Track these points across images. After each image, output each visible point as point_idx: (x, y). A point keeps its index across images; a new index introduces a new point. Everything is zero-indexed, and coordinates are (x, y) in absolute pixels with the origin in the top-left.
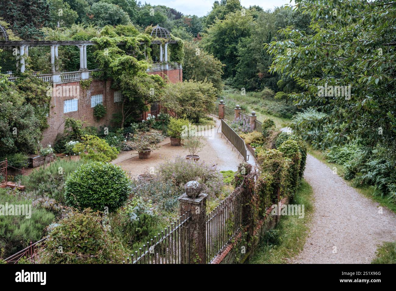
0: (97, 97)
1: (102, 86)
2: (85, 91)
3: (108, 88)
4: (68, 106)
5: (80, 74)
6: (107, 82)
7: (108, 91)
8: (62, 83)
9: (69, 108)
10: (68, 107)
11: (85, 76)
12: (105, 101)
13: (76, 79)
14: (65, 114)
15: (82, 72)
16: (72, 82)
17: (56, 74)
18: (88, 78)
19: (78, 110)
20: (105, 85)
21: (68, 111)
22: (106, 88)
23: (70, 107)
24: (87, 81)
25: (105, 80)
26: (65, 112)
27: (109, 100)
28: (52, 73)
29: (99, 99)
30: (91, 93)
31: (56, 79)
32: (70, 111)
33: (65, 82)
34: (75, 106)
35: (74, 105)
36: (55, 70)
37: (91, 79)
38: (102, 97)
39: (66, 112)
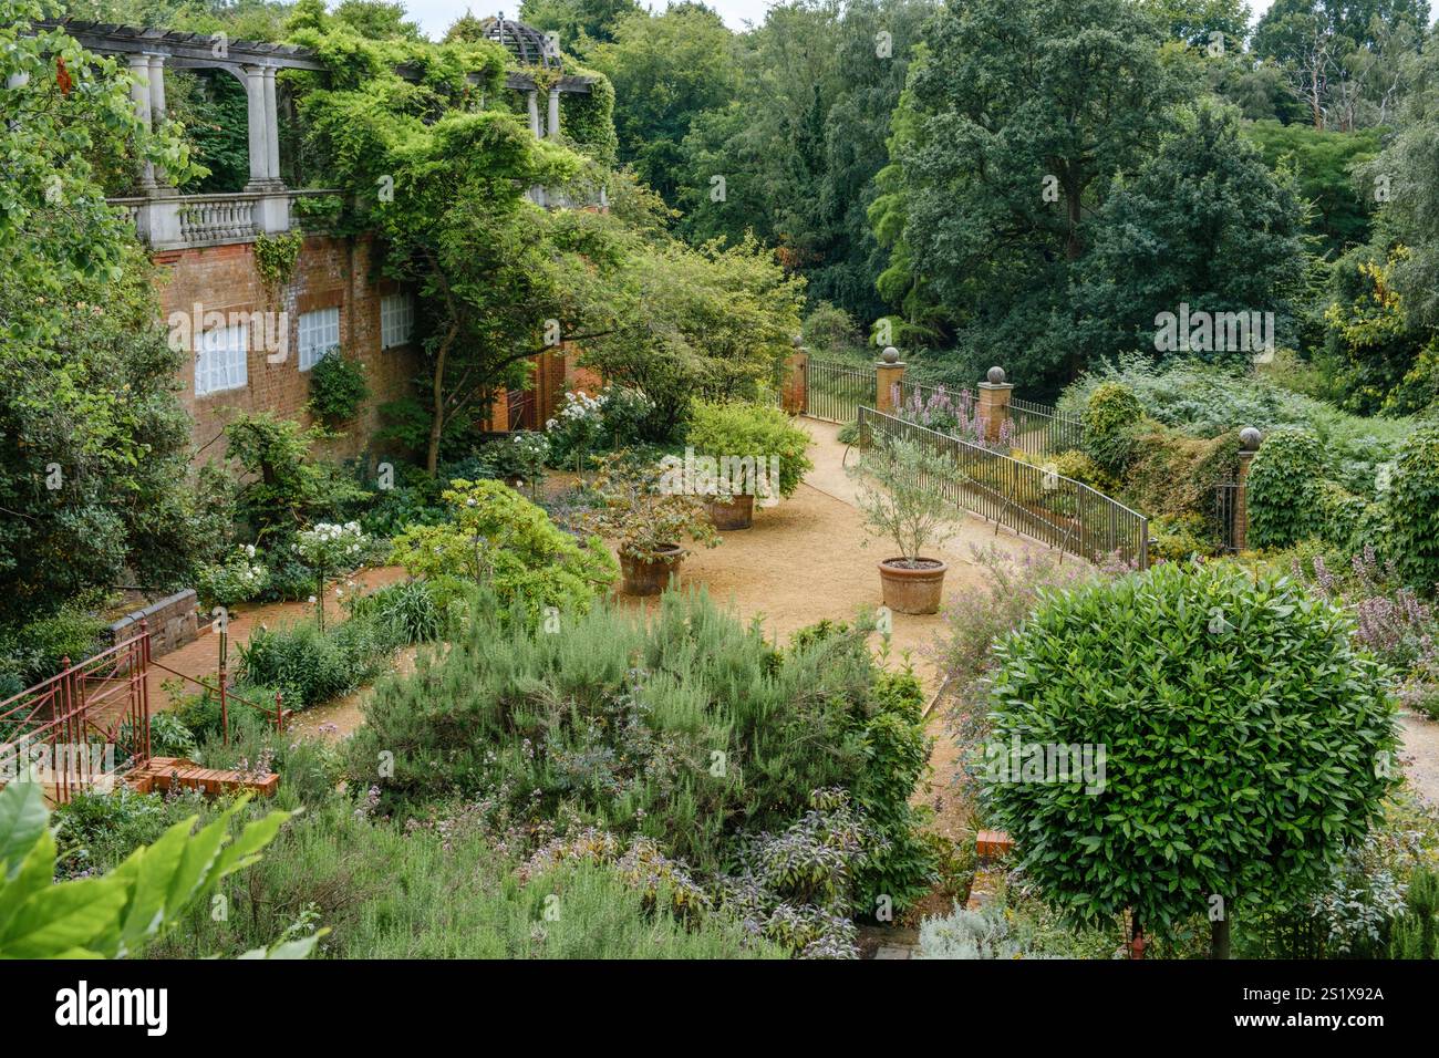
0: (319, 324)
1: (339, 268)
2: (275, 288)
3: (359, 281)
4: (209, 364)
5: (252, 208)
6: (355, 253)
7: (359, 294)
8: (186, 245)
9: (214, 374)
10: (209, 369)
11: (275, 216)
12: (351, 343)
13: (238, 232)
14: (201, 403)
15: (262, 197)
16: (226, 241)
17: (162, 201)
18: (284, 226)
19: (250, 383)
20: (350, 263)
21: (211, 390)
22: (351, 280)
23: (218, 370)
24: (285, 239)
25: (351, 242)
26: (200, 392)
27: (362, 336)
28: (145, 194)
29: (327, 330)
30: (299, 299)
31: (160, 222)
32: (220, 388)
33: (198, 244)
34: (237, 364)
35: (233, 361)
36: (156, 179)
37: (299, 235)
38: (337, 324)
39: (203, 393)
